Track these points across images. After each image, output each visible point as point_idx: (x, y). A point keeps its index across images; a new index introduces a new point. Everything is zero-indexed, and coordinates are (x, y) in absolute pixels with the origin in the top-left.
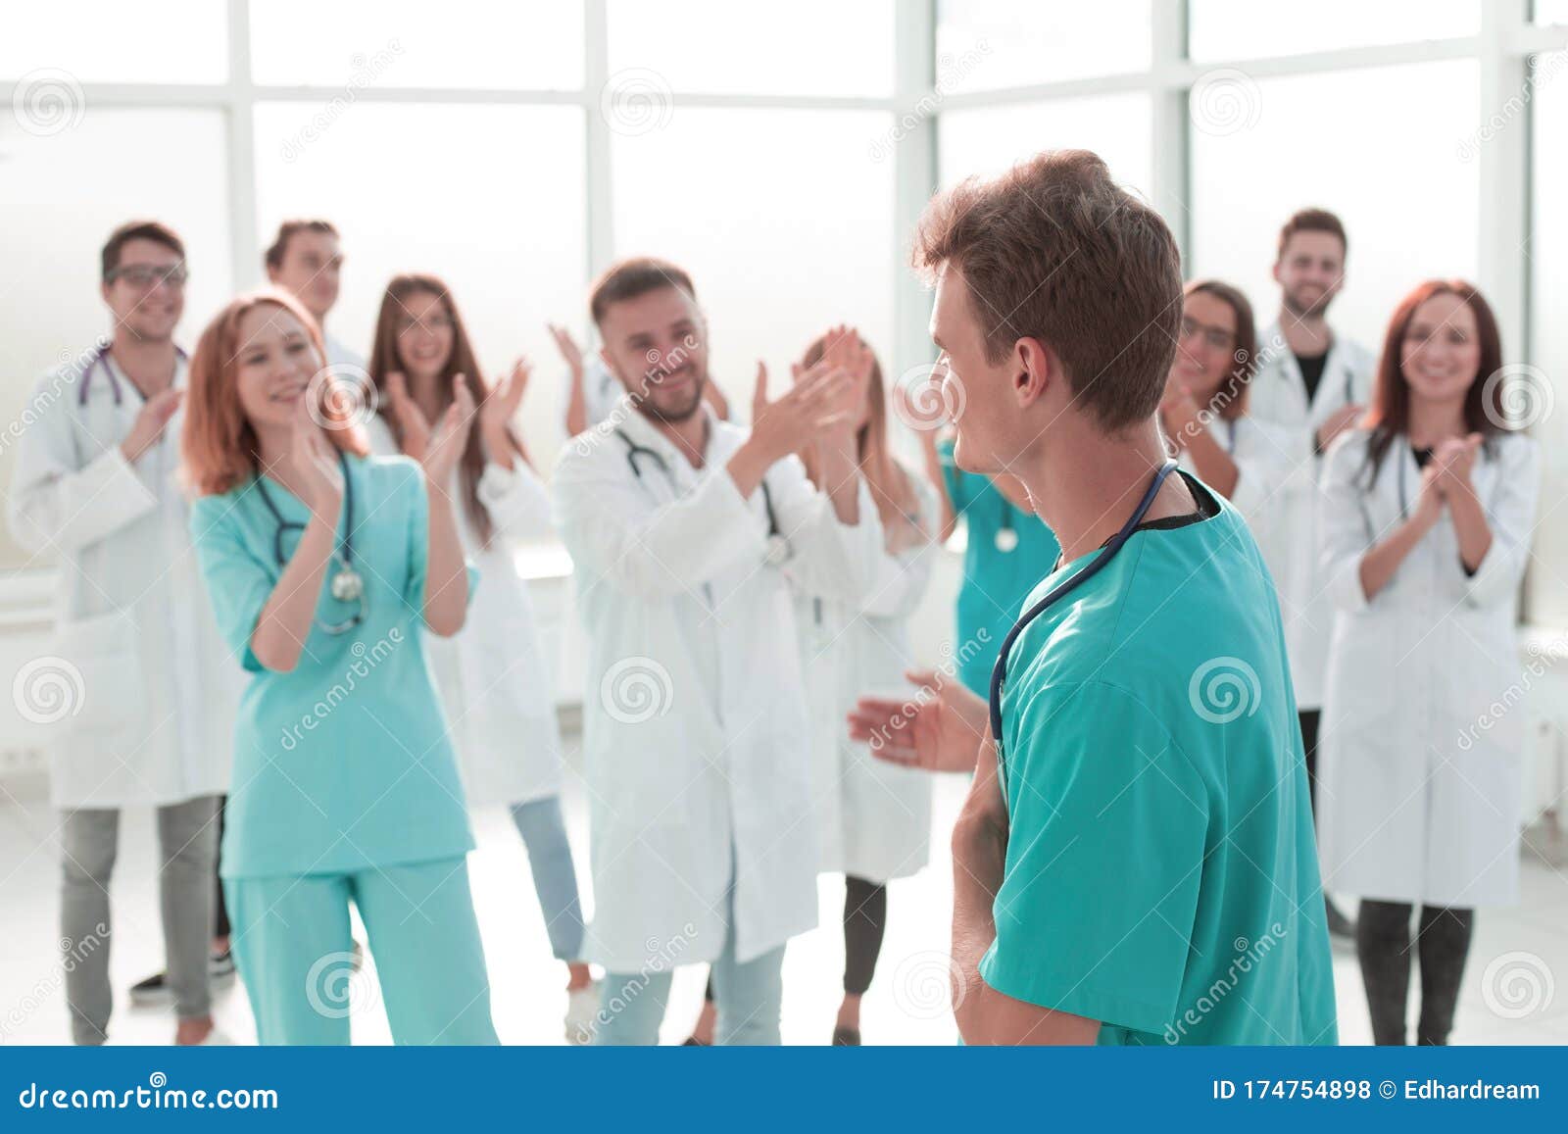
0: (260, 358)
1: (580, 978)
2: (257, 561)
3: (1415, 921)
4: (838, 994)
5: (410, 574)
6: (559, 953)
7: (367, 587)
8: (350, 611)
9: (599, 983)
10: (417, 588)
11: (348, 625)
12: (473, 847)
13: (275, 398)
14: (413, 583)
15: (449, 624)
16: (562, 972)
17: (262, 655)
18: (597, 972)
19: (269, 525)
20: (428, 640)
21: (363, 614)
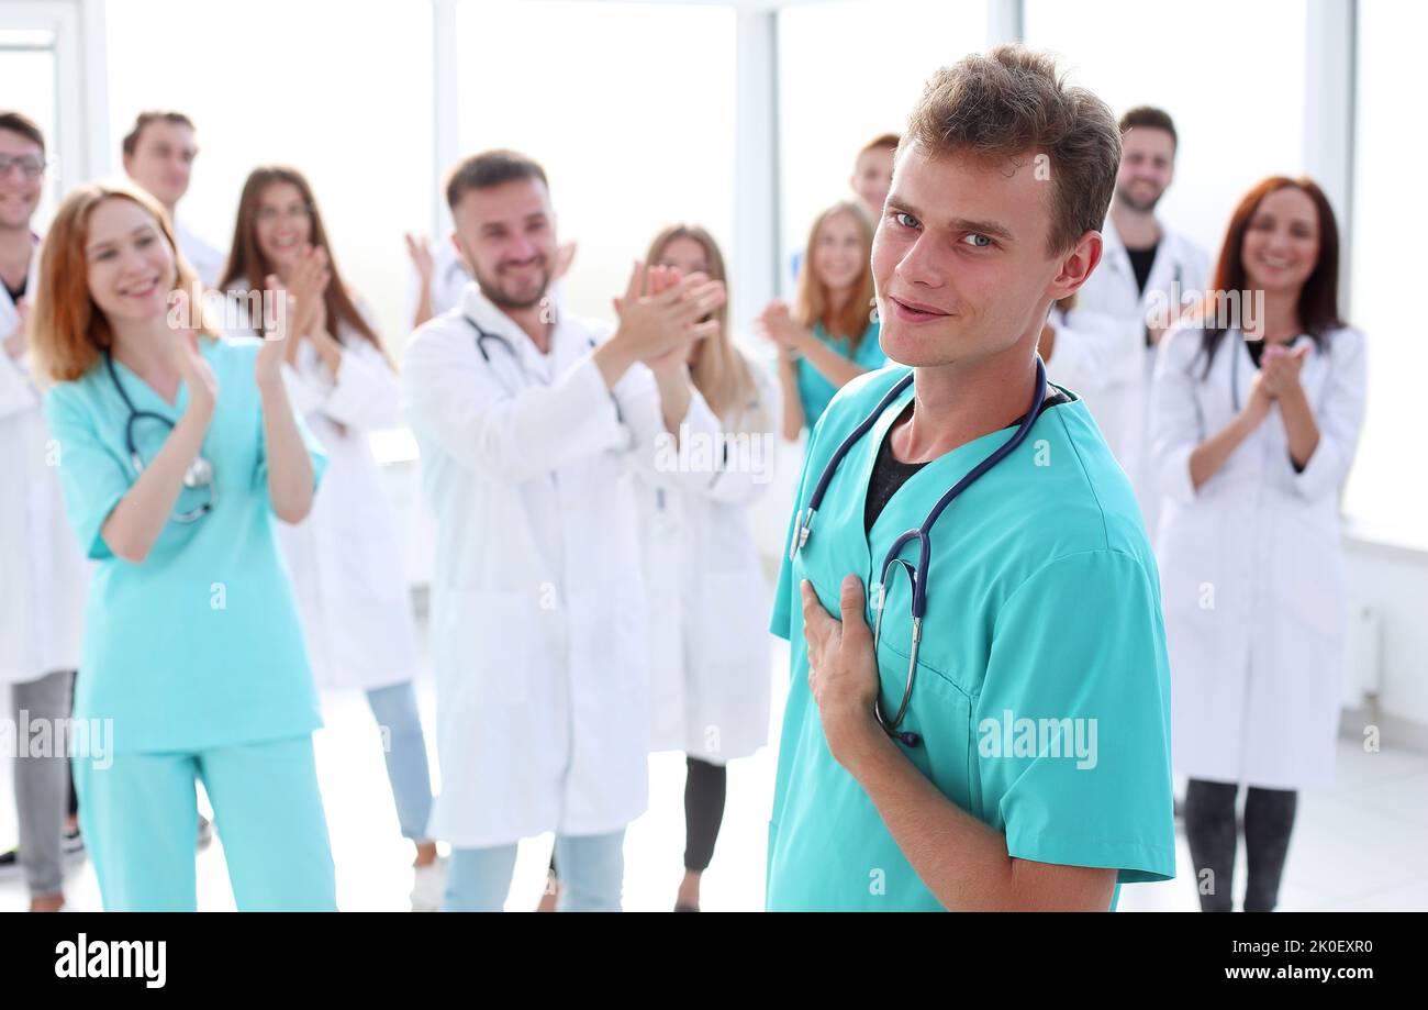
0: (110, 253)
1: (427, 855)
2: (110, 452)
3: (1240, 803)
4: (679, 870)
5: (260, 460)
6: (407, 833)
7: (215, 473)
8: (201, 499)
9: (444, 861)
10: (265, 476)
11: (198, 513)
12: (320, 725)
13: (124, 292)
14: (261, 470)
15: (294, 513)
16: (410, 850)
17: (113, 541)
18: (443, 850)
19: (120, 414)
20: (277, 528)
21: (213, 501)
